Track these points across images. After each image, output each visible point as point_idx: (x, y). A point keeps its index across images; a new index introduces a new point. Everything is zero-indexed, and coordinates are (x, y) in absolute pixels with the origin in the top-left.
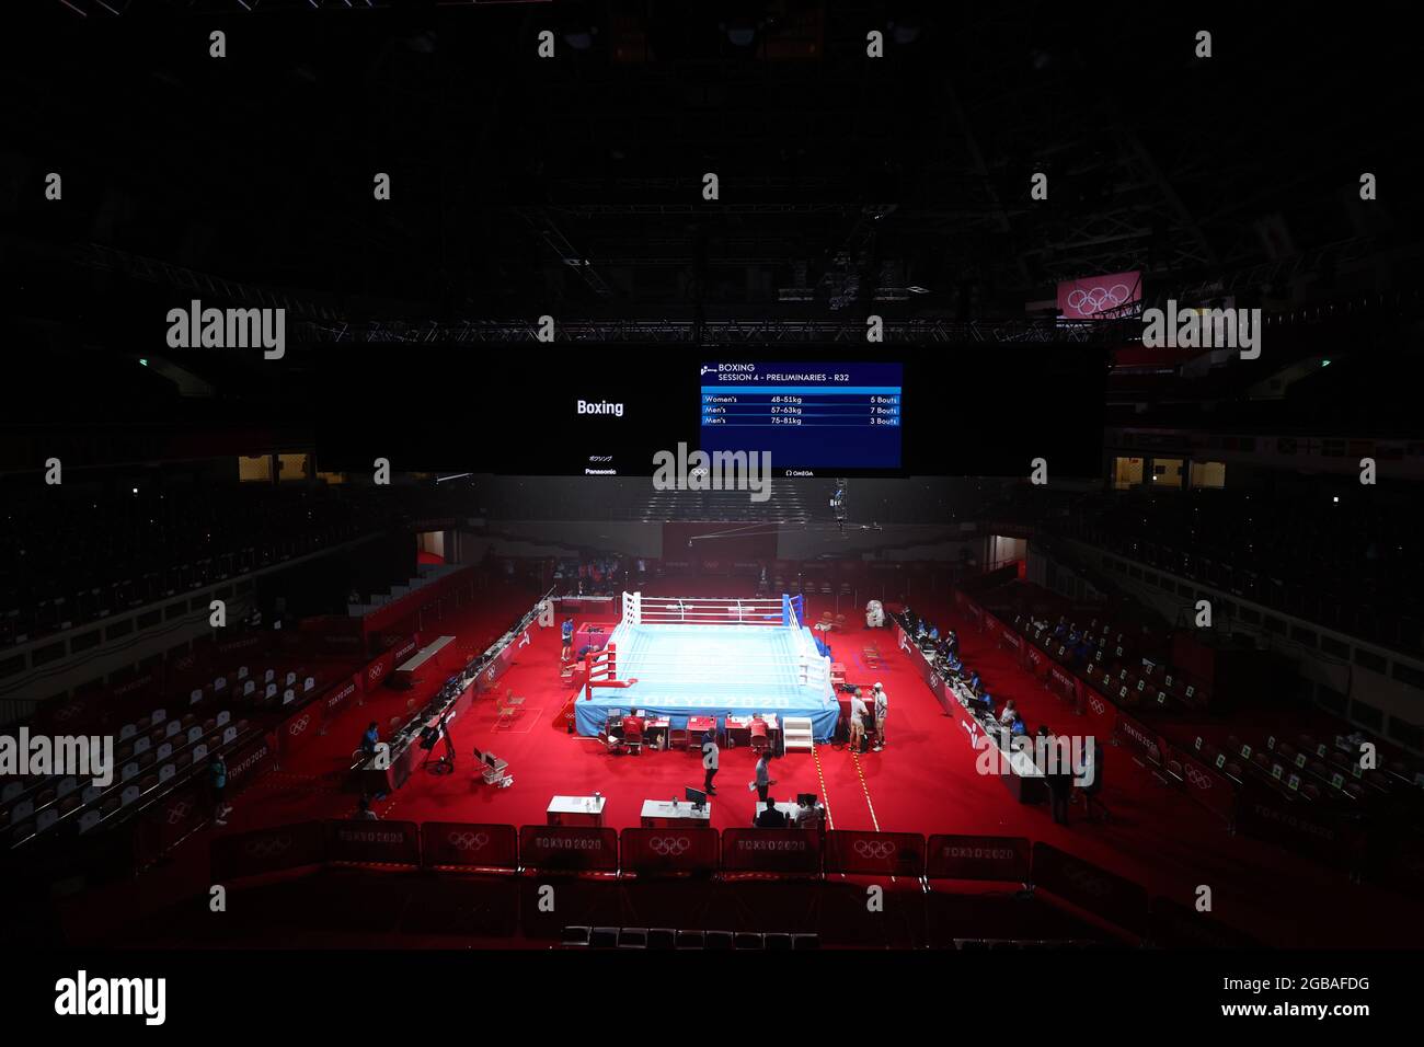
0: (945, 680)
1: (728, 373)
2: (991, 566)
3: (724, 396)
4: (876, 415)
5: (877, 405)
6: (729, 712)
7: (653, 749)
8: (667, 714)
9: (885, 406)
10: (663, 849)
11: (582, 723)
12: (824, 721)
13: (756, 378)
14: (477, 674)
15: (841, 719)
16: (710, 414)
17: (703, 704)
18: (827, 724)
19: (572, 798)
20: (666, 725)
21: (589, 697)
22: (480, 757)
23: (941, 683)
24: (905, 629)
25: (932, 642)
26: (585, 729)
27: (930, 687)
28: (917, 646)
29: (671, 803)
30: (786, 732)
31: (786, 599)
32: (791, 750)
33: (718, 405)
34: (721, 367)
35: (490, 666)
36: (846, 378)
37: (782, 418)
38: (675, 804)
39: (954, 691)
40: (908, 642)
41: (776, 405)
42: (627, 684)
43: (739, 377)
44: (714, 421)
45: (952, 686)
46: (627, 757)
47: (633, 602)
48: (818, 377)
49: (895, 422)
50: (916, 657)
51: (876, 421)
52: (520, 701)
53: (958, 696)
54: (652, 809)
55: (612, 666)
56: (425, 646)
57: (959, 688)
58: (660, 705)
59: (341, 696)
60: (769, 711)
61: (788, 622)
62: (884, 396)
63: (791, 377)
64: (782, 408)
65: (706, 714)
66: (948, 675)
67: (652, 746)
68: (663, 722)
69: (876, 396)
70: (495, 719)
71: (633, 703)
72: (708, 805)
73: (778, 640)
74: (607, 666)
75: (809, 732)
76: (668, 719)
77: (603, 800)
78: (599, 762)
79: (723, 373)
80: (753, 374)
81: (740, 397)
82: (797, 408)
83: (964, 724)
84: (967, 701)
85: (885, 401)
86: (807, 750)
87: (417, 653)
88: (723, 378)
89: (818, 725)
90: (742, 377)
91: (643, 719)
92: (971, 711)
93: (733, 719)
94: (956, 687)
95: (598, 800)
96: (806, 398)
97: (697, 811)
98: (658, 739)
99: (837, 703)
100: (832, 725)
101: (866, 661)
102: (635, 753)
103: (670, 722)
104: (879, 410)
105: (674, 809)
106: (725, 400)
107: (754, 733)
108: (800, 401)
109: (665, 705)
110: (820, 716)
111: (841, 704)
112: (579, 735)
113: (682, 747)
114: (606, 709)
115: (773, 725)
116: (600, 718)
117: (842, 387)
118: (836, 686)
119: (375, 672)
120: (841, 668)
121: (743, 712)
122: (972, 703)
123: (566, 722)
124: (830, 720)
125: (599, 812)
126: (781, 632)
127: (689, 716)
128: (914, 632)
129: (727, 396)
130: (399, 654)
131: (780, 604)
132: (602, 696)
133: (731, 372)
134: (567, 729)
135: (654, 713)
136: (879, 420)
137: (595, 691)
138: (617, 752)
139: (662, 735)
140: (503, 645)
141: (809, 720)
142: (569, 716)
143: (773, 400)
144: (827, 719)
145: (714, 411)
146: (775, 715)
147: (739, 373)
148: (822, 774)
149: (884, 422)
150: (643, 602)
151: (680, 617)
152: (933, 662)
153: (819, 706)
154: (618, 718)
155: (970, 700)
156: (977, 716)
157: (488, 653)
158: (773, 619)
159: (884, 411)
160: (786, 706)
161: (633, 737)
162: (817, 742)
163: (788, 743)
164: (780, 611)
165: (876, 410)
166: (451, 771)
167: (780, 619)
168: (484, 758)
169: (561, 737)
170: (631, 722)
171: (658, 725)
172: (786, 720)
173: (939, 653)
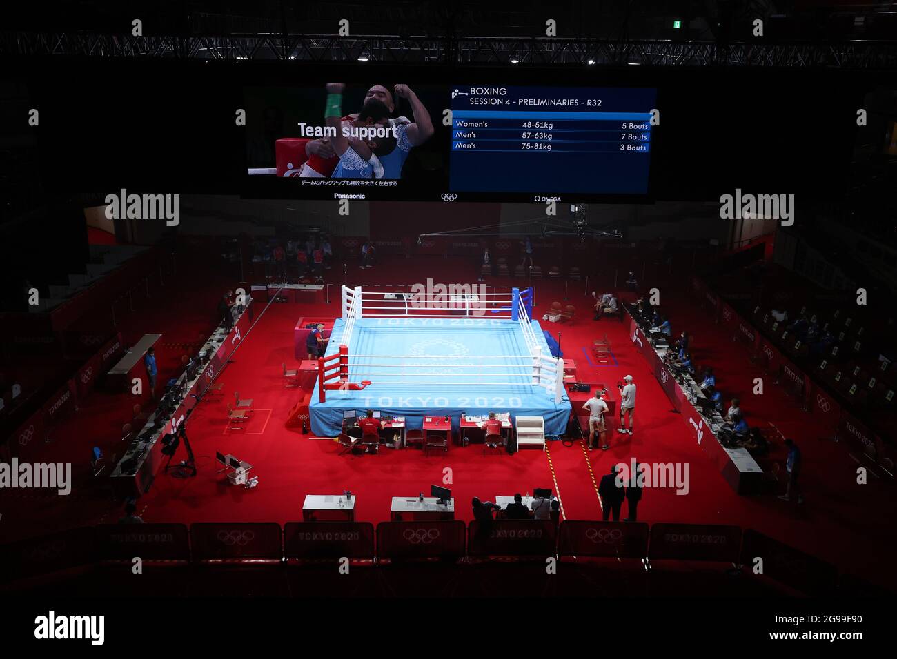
0: (676, 377)
1: (479, 97)
2: (736, 245)
3: (474, 121)
4: (626, 142)
5: (628, 131)
6: (463, 412)
7: (389, 447)
8: (402, 415)
9: (636, 133)
10: (415, 539)
11: (317, 425)
12: (555, 420)
13: (508, 103)
14: (198, 377)
15: (572, 417)
16: (461, 139)
17: (437, 406)
18: (558, 423)
19: (324, 496)
20: (402, 425)
21: (322, 399)
22: (224, 460)
23: (671, 380)
24: (638, 322)
25: (665, 336)
26: (321, 431)
27: (660, 382)
28: (649, 340)
29: (418, 499)
30: (519, 430)
31: (516, 293)
32: (523, 446)
33: (468, 130)
34: (473, 91)
35: (208, 367)
36: (598, 103)
37: (532, 144)
38: (421, 500)
39: (683, 388)
40: (640, 335)
41: (527, 130)
42: (361, 386)
43: (490, 101)
44: (465, 146)
45: (681, 383)
46: (365, 455)
47: (353, 297)
48: (571, 102)
49: (644, 148)
50: (648, 351)
51: (626, 147)
52: (248, 403)
53: (687, 394)
54: (400, 504)
55: (344, 369)
56: (132, 345)
57: (689, 385)
58: (395, 406)
59: (59, 403)
60: (503, 411)
61: (517, 317)
62: (635, 123)
63: (544, 102)
64: (533, 133)
65: (441, 415)
66: (678, 372)
67: (388, 445)
68: (399, 423)
69: (628, 123)
70: (225, 421)
71: (367, 405)
72: (452, 500)
73: (507, 336)
74: (339, 369)
75: (542, 430)
76: (403, 419)
77: (353, 498)
78: (340, 462)
79: (476, 96)
80: (505, 98)
81: (491, 122)
82: (548, 133)
83: (691, 420)
84: (695, 399)
85: (636, 127)
86: (539, 447)
87: (124, 354)
88: (474, 102)
89: (550, 422)
90: (494, 101)
91: (380, 419)
92: (699, 409)
93: (467, 419)
94: (686, 385)
95: (349, 498)
96: (557, 124)
97: (443, 506)
98: (395, 438)
99: (568, 402)
100: (565, 422)
101: (596, 355)
102: (373, 452)
103: (406, 422)
104: (630, 137)
105: (421, 504)
106: (476, 125)
107: (489, 433)
108: (551, 127)
109: (400, 406)
110: (553, 415)
111: (572, 403)
112: (314, 435)
113: (417, 445)
114: (341, 411)
115: (506, 424)
116: (335, 419)
117: (594, 111)
118: (567, 385)
119: (87, 376)
120: (572, 365)
121: (478, 412)
122: (700, 402)
123: (301, 422)
124: (562, 419)
125: (351, 507)
126: (510, 326)
127: (425, 416)
128: (648, 327)
129: (479, 121)
130: (106, 356)
131: (510, 298)
132: (337, 399)
133: (483, 96)
134: (301, 429)
135: (389, 414)
136: (629, 147)
137: (329, 394)
138: (356, 451)
139: (398, 435)
140: (216, 342)
141: (541, 419)
142: (302, 417)
143: (525, 125)
144: (559, 417)
145: (465, 135)
146: (508, 414)
147: (491, 97)
148: (553, 469)
149: (634, 148)
150: (364, 297)
151: (403, 312)
152: (664, 357)
153: (551, 406)
154: (353, 420)
155: (699, 399)
156: (704, 414)
157: (202, 353)
158: (501, 313)
159: (635, 138)
160: (519, 406)
161: (370, 438)
162: (548, 439)
163: (521, 441)
164: (510, 305)
165: (627, 136)
166: (194, 474)
167: (509, 313)
168: (228, 462)
169: (295, 438)
170: (369, 424)
171: (394, 425)
172: (519, 419)
173: (672, 347)
